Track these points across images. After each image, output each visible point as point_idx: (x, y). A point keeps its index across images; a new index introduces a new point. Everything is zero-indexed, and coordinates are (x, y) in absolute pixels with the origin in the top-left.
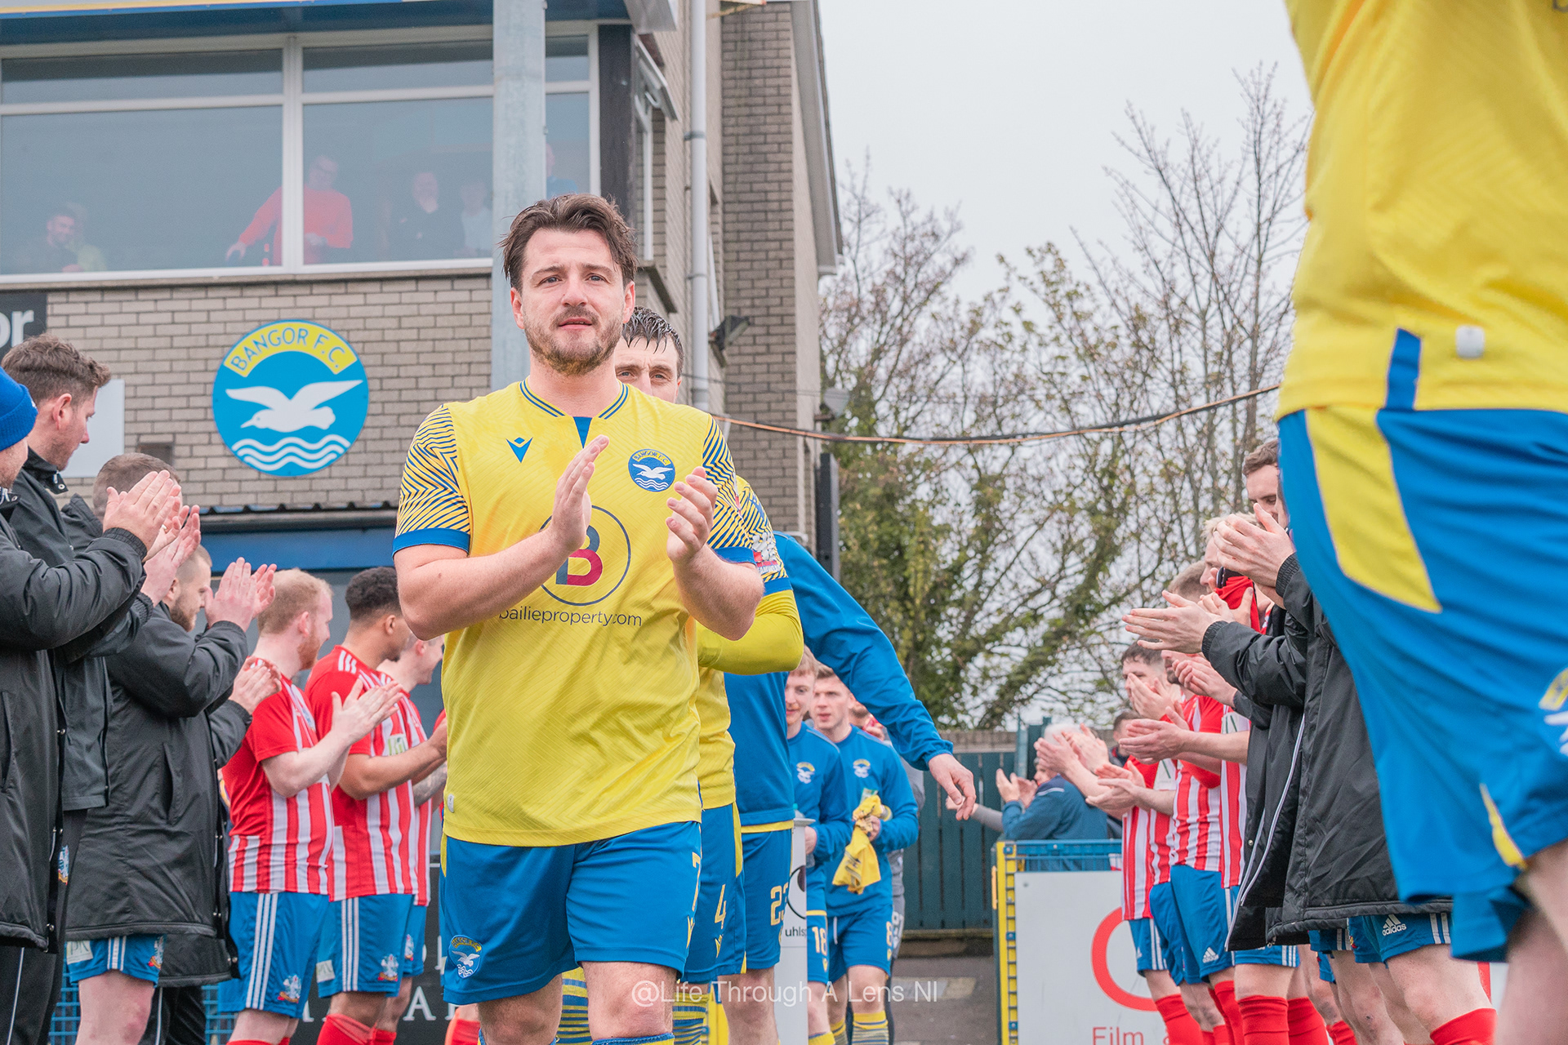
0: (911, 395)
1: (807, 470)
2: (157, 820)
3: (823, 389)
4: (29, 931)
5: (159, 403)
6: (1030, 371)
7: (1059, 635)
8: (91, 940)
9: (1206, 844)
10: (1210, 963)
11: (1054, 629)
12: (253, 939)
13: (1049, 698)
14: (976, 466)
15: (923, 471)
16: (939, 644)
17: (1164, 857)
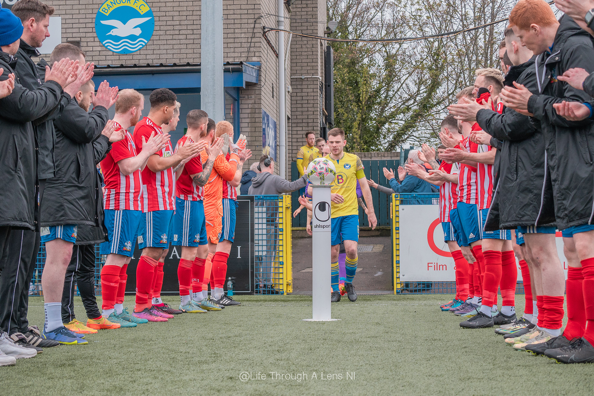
0: (361, 24)
1: (321, 52)
2: (75, 182)
3: (328, 21)
4: (28, 224)
5: (75, 26)
6: (407, 14)
7: (417, 116)
8: (50, 226)
9: (470, 194)
10: (472, 238)
11: (415, 113)
12: (113, 227)
13: (413, 140)
14: (386, 51)
15: (366, 53)
16: (371, 119)
17: (455, 199)
